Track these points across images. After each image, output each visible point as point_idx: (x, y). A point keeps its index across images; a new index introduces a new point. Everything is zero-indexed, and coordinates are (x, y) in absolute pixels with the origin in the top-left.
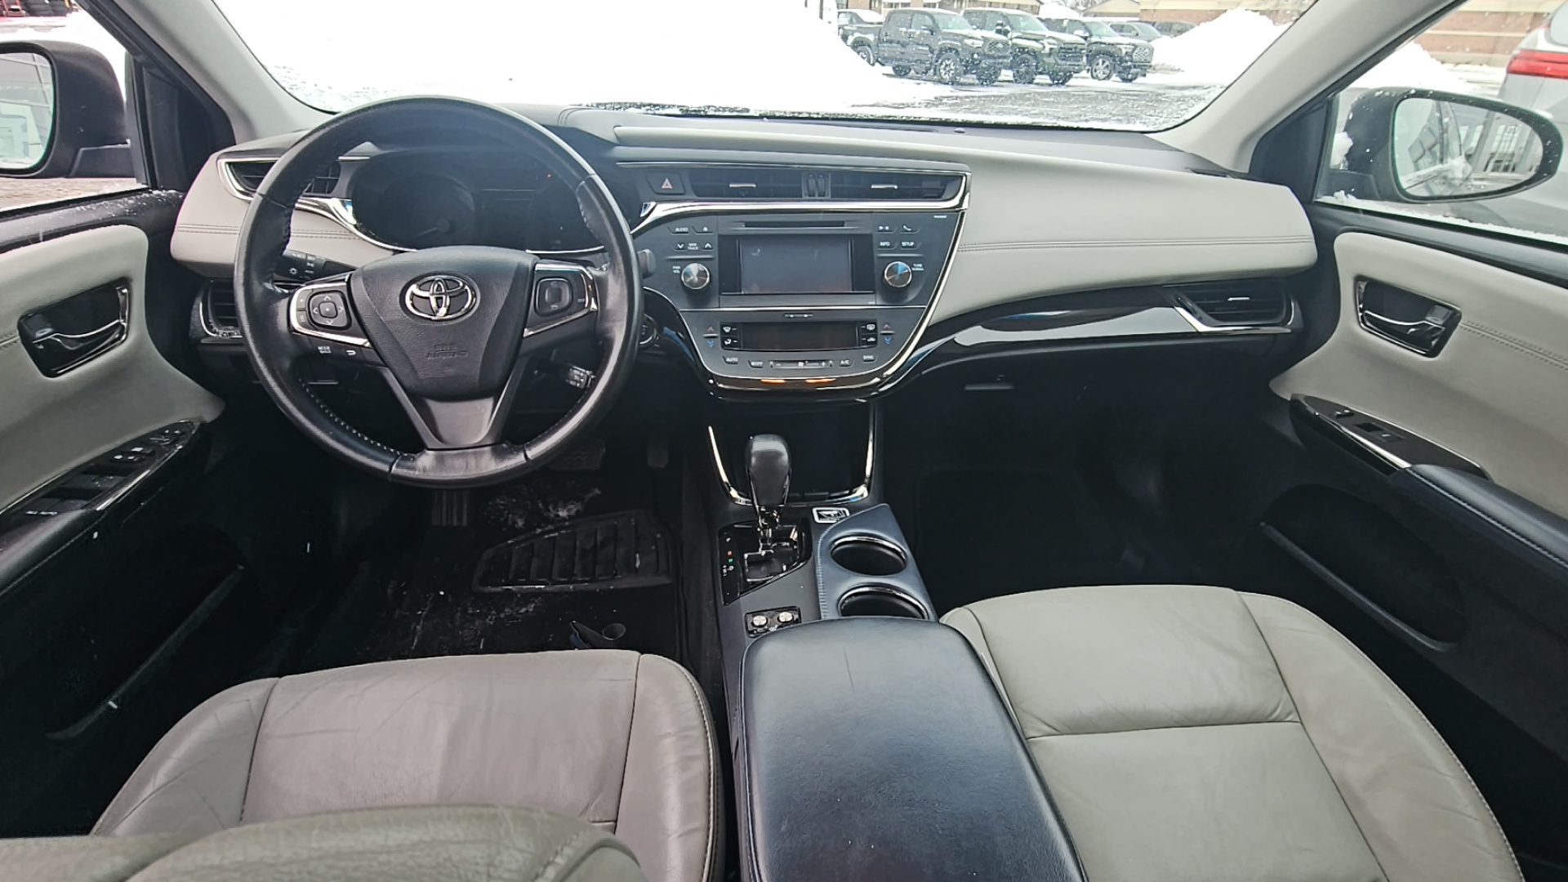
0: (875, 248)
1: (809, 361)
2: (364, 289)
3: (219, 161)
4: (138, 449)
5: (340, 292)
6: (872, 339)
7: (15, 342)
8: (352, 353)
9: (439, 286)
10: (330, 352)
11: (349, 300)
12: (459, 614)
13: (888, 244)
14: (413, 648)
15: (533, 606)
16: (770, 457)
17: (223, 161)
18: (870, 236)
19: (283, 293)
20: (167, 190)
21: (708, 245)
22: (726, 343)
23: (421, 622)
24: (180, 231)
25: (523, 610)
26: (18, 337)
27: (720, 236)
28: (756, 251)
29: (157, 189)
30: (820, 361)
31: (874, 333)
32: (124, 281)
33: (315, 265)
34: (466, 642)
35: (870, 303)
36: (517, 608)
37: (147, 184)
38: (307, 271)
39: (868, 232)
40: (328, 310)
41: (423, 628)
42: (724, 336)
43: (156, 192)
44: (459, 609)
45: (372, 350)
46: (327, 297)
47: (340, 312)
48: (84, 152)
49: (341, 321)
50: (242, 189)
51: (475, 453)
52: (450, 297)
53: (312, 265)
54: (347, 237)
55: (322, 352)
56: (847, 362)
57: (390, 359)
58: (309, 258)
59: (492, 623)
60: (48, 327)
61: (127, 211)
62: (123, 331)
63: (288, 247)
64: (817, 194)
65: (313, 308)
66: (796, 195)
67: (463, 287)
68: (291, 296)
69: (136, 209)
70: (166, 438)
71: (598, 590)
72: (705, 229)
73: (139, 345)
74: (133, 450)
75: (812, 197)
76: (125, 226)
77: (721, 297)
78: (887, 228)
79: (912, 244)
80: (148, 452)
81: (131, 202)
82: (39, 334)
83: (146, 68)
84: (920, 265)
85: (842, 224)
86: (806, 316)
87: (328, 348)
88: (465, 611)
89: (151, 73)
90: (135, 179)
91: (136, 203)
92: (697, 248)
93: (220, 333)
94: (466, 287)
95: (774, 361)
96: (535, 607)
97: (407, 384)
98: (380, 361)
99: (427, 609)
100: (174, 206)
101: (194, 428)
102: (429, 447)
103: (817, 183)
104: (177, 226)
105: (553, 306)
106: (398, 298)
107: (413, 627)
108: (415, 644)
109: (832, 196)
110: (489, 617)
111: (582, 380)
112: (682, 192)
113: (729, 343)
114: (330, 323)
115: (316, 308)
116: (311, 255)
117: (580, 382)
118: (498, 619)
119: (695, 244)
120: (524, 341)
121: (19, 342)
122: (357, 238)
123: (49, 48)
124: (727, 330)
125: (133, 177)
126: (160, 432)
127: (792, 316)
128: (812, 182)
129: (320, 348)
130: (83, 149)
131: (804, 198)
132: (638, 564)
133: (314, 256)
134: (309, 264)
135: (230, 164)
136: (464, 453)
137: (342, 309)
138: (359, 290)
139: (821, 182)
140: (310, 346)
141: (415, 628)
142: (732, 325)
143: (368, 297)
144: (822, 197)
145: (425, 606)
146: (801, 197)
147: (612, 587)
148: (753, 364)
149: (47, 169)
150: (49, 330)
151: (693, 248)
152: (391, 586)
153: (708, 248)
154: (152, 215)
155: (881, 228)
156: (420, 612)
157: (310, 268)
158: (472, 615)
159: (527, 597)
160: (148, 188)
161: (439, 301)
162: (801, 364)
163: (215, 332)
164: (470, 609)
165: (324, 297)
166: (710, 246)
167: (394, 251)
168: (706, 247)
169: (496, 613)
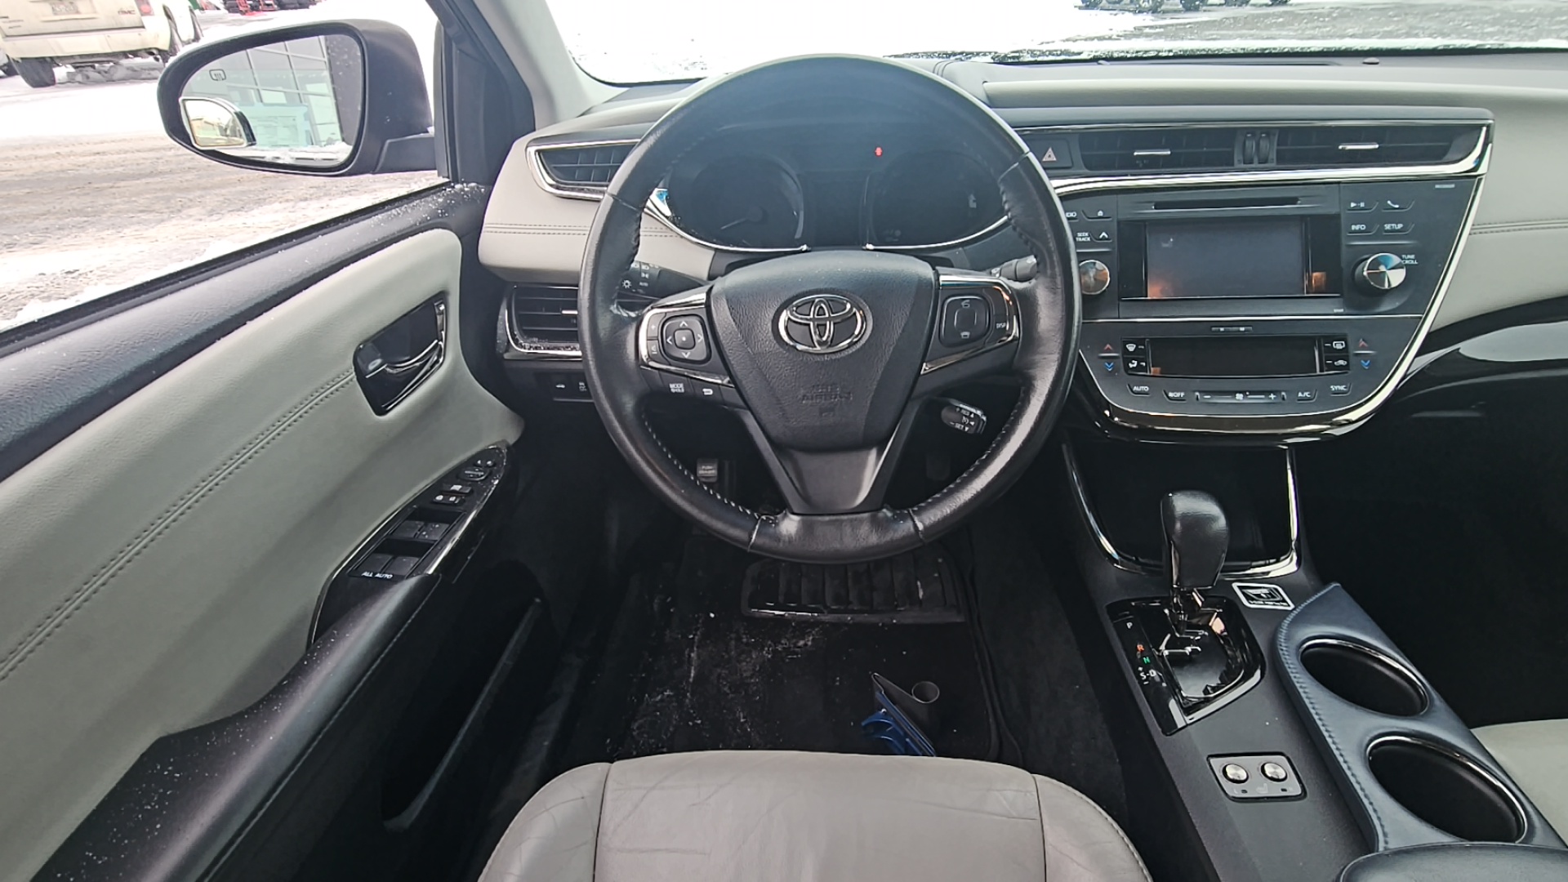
0: (1344, 234)
1: (1252, 393)
2: (729, 314)
3: (529, 149)
4: (457, 487)
5: (701, 317)
6: (1341, 362)
7: (351, 380)
8: (708, 392)
9: (821, 307)
10: (683, 391)
11: (709, 326)
12: (733, 642)
13: (1362, 227)
14: (691, 680)
15: (811, 638)
16: (1196, 523)
17: (532, 150)
18: (1337, 217)
19: (629, 317)
20: (468, 183)
21: (1104, 234)
22: (1131, 366)
23: (695, 649)
24: (488, 232)
25: (801, 643)
26: (354, 374)
27: (1119, 222)
28: (1167, 241)
29: (458, 183)
30: (1267, 393)
31: (1344, 354)
32: (441, 296)
33: (650, 275)
34: (747, 677)
35: (1336, 311)
36: (794, 641)
37: (448, 177)
38: (641, 284)
39: (1333, 211)
40: (684, 339)
41: (699, 656)
42: (1127, 357)
43: (458, 186)
44: (733, 635)
45: (734, 390)
46: (684, 323)
47: (698, 341)
48: (390, 143)
49: (699, 352)
50: (553, 183)
51: (851, 521)
52: (834, 324)
53: (647, 276)
54: (664, 234)
55: (673, 390)
56: (1306, 394)
57: (754, 401)
58: (644, 267)
59: (770, 656)
60: (377, 358)
61: (440, 211)
62: (441, 352)
63: (636, 258)
64: (1256, 160)
65: (667, 338)
66: (1226, 164)
67: (851, 309)
68: (639, 321)
69: (446, 208)
70: (480, 471)
71: (880, 624)
72: (1100, 213)
73: (454, 368)
74: (452, 488)
75: (1248, 164)
76: (440, 230)
77: (1121, 303)
78: (1362, 205)
79: (1400, 226)
80: (467, 491)
81: (440, 200)
82: (371, 367)
83: (456, 44)
84: (1413, 257)
85: (1293, 201)
86: (1242, 329)
87: (681, 385)
88: (739, 639)
89: (460, 50)
90: (436, 172)
91: (445, 201)
92: (1089, 239)
93: (526, 348)
94: (854, 310)
95: (1200, 392)
96: (813, 640)
97: (773, 433)
98: (741, 403)
99: (698, 633)
100: (478, 201)
101: (503, 457)
102: (796, 511)
103: (1258, 145)
104: (484, 226)
105: (963, 334)
106: (770, 325)
107: (686, 652)
108: (692, 675)
109: (1278, 163)
110: (766, 649)
111: (972, 423)
112: (1070, 165)
113: (1135, 365)
114: (686, 355)
115: (670, 338)
116: (644, 264)
117: (969, 425)
118: (775, 652)
119: (1087, 234)
120: (920, 378)
121: (355, 379)
122: (674, 234)
123: (360, 28)
124: (1131, 348)
125: (435, 169)
126: (471, 462)
127: (1222, 329)
128: (1251, 145)
129: (672, 386)
130: (388, 141)
131: (1237, 165)
132: (921, 594)
133: (648, 264)
134: (643, 275)
135: (539, 152)
136: (837, 520)
137: (700, 338)
138: (722, 316)
139: (1264, 144)
140: (660, 383)
141: (690, 656)
142: (1137, 342)
143: (733, 323)
144: (1264, 164)
145: (697, 630)
146: (1233, 165)
147: (894, 621)
148: (1171, 395)
149: (356, 165)
150: (379, 361)
151: (1084, 239)
152: (656, 601)
153: (1104, 238)
154: (461, 216)
155: (1353, 205)
156: (691, 636)
157: (645, 280)
158: (747, 644)
159: (803, 627)
160: (450, 182)
161: (821, 328)
162: (1239, 396)
163: (522, 347)
164: (744, 636)
165: (681, 322)
166: (1106, 236)
167: (716, 250)
168: (1101, 236)
169: (773, 645)
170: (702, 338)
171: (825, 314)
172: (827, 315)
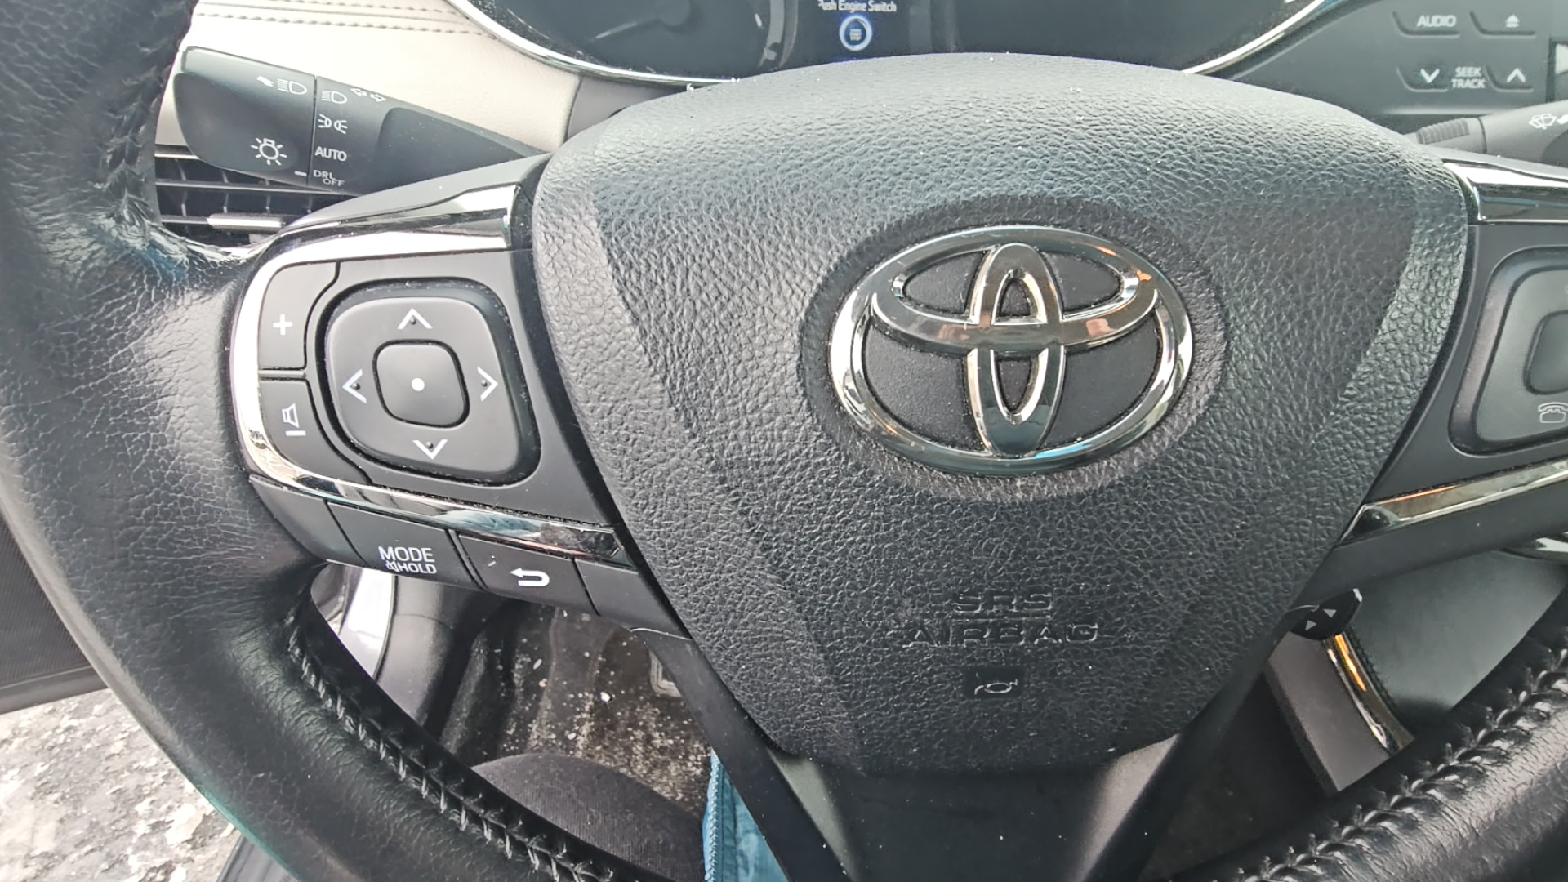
8: (532, 579)
9: (1018, 282)
21: (1517, 72)
46: (414, 309)
49: (486, 439)
53: (340, 126)
54: (445, 28)
65: (342, 382)
72: (1512, 22)
87: (424, 553)
92: (1481, 84)
114: (431, 447)
119: (1477, 71)
122: (473, 29)
134: (327, 123)
137: (489, 384)
151: (1469, 84)
153: (1516, 84)
157: (331, 139)
164: (657, 735)
165: (405, 309)
166: (1523, 78)
167: (584, 75)
168: (1510, 79)
169: (702, 749)
170: (495, 383)
171: (1028, 311)
172: (1042, 317)
